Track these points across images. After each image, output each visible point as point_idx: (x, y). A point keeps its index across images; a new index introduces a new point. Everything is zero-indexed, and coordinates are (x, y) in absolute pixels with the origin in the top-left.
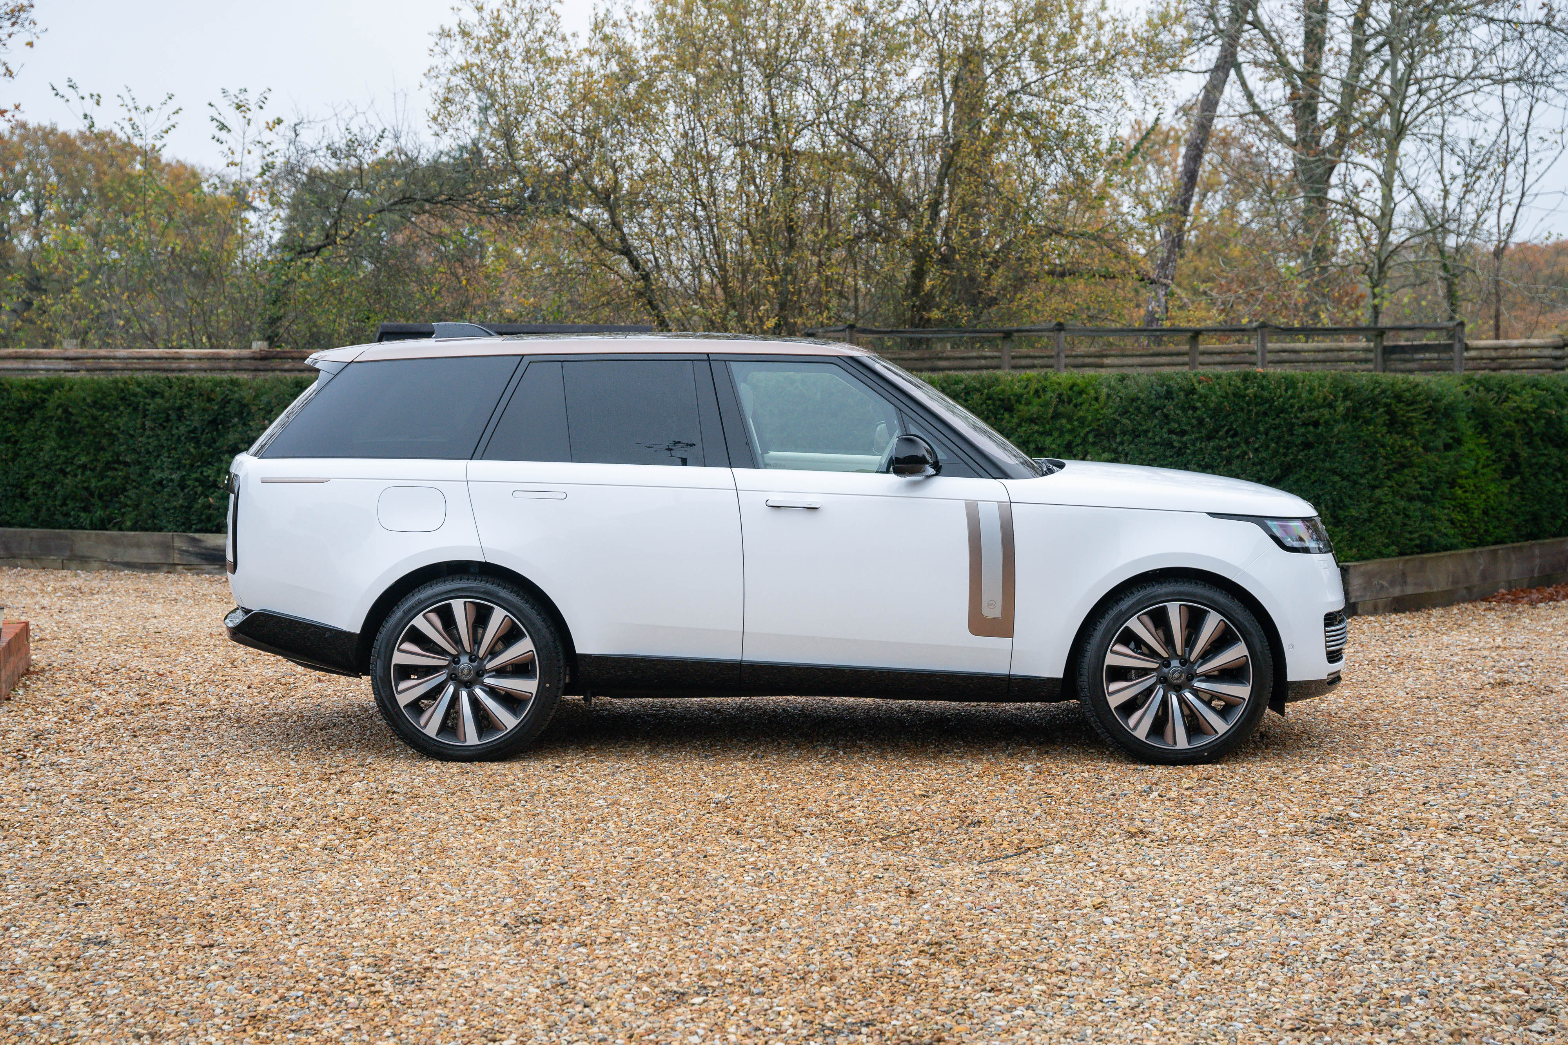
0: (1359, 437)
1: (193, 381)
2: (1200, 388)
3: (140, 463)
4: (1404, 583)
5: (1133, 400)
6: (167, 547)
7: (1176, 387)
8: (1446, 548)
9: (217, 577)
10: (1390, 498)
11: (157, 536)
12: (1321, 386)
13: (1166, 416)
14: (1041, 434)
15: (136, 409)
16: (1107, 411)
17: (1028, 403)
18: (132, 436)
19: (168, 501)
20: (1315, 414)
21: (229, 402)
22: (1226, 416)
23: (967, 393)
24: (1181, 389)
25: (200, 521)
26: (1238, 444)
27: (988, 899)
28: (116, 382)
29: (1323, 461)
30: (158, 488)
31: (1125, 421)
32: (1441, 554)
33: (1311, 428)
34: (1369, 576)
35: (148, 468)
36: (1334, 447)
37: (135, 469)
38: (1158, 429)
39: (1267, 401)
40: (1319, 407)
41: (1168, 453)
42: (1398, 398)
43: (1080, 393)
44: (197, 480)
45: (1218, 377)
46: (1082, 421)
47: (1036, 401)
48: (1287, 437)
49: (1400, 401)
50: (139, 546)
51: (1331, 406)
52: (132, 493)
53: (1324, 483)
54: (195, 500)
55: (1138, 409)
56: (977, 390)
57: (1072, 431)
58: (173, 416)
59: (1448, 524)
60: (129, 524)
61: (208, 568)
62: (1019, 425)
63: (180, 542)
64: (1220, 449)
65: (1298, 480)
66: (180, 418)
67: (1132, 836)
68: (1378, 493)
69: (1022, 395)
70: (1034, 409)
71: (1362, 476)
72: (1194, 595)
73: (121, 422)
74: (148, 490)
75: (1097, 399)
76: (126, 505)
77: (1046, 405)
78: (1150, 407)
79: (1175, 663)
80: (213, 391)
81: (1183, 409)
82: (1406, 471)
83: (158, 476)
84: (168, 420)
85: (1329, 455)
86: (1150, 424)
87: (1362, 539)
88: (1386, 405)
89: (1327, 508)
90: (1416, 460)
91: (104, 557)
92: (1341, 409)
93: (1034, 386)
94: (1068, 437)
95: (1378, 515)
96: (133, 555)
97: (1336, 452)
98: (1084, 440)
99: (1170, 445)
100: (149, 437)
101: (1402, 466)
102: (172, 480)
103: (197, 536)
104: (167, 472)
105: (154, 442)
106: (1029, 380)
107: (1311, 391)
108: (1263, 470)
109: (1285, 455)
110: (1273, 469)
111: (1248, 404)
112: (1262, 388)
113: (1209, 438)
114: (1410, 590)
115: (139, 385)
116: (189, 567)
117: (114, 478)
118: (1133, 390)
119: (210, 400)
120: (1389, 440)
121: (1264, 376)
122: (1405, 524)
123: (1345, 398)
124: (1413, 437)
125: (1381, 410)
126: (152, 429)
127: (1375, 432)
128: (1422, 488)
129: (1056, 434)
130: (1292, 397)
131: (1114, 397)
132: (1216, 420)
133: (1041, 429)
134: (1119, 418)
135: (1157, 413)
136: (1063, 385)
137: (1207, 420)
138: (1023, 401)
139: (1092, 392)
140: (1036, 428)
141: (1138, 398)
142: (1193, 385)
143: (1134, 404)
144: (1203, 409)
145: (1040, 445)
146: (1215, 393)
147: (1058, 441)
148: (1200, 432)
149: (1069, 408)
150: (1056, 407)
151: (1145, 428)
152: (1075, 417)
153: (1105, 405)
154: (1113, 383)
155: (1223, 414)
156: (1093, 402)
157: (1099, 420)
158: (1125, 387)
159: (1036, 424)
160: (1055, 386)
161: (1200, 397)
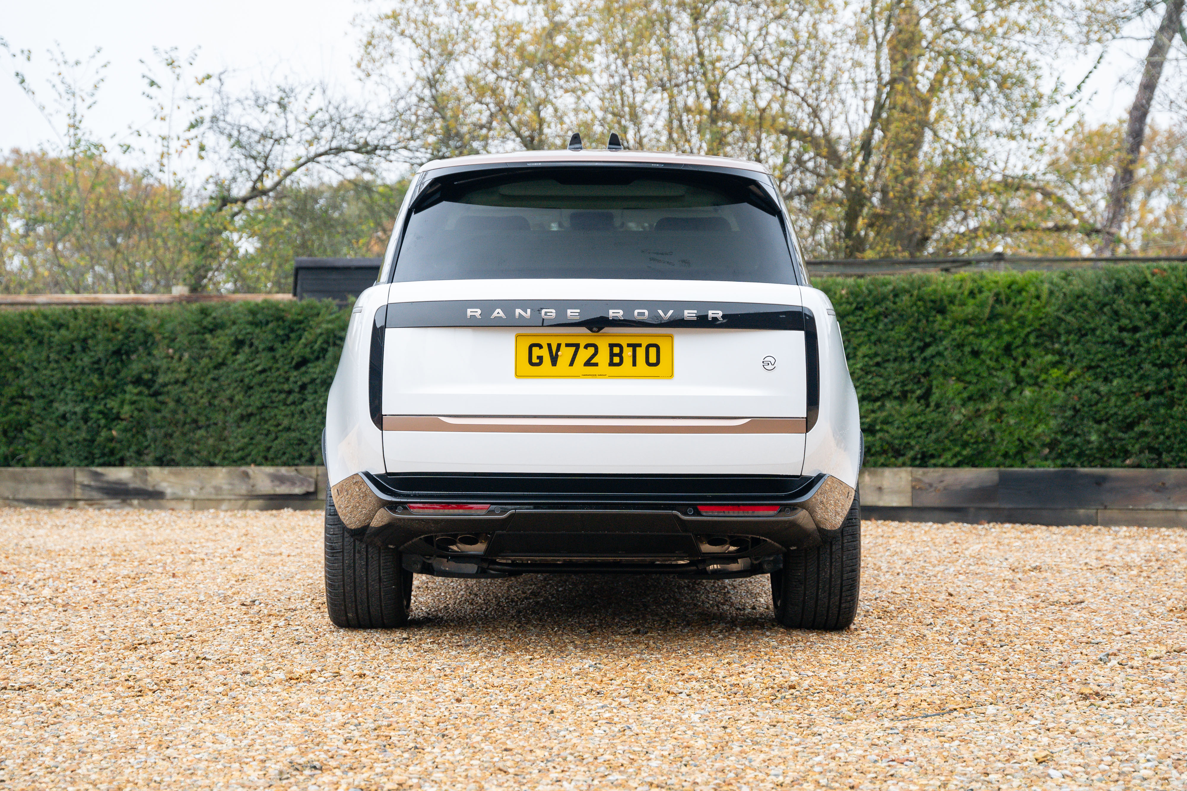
1: (98, 312)
2: (1154, 281)
3: (43, 397)
5: (1078, 297)
6: (69, 483)
7: (1126, 281)
9: (118, 511)
11: (58, 471)
13: (1116, 313)
14: (977, 336)
15: (41, 342)
16: (1050, 309)
17: (963, 304)
18: (36, 369)
19: (71, 435)
21: (134, 331)
23: (896, 296)
24: (1132, 282)
25: (103, 455)
27: (900, 752)
28: (22, 315)
30: (62, 422)
31: (1070, 319)
35: (52, 401)
37: (39, 403)
38: (1106, 327)
41: (1119, 352)
43: (1019, 292)
44: (100, 412)
45: (1174, 269)
46: (1022, 321)
47: (971, 302)
50: (41, 481)
52: (35, 428)
54: (98, 433)
55: (1084, 306)
56: (908, 292)
57: (1011, 331)
58: (78, 347)
60: (32, 459)
61: (109, 502)
62: (953, 327)
63: (82, 476)
64: (1178, 345)
66: (84, 349)
67: (1086, 697)
69: (955, 296)
70: (970, 308)
73: (25, 355)
74: (53, 424)
75: (1038, 297)
76: (29, 441)
77: (982, 305)
78: (1097, 303)
80: (117, 321)
81: (1136, 304)
83: (62, 409)
84: (72, 351)
86: (1097, 321)
91: (7, 494)
93: (969, 285)
94: (1007, 338)
96: (36, 491)
98: (1025, 342)
99: (1121, 343)
100: (53, 370)
102: (75, 413)
103: (99, 470)
104: (71, 405)
105: (58, 375)
106: (962, 280)
113: (1165, 334)
115: (45, 317)
116: (91, 502)
117: (18, 414)
118: (1077, 285)
119: (114, 330)
126: (57, 362)
129: (993, 336)
131: (1057, 294)
132: (1172, 315)
133: (977, 331)
134: (1063, 316)
135: (1106, 309)
136: (1000, 283)
137: (1163, 314)
138: (957, 302)
139: (1032, 289)
140: (971, 329)
141: (1084, 294)
142: (1145, 277)
143: (1080, 301)
144: (1158, 303)
145: (976, 348)
146: (1171, 285)
147: (996, 343)
148: (1155, 328)
149: (1007, 308)
150: (993, 307)
151: (1092, 325)
152: (1014, 317)
153: (1047, 303)
154: (1055, 280)
155: (1180, 307)
156: (1034, 301)
157: (1041, 319)
158: (1070, 283)
159: (971, 325)
160: (992, 285)
161: (1154, 289)
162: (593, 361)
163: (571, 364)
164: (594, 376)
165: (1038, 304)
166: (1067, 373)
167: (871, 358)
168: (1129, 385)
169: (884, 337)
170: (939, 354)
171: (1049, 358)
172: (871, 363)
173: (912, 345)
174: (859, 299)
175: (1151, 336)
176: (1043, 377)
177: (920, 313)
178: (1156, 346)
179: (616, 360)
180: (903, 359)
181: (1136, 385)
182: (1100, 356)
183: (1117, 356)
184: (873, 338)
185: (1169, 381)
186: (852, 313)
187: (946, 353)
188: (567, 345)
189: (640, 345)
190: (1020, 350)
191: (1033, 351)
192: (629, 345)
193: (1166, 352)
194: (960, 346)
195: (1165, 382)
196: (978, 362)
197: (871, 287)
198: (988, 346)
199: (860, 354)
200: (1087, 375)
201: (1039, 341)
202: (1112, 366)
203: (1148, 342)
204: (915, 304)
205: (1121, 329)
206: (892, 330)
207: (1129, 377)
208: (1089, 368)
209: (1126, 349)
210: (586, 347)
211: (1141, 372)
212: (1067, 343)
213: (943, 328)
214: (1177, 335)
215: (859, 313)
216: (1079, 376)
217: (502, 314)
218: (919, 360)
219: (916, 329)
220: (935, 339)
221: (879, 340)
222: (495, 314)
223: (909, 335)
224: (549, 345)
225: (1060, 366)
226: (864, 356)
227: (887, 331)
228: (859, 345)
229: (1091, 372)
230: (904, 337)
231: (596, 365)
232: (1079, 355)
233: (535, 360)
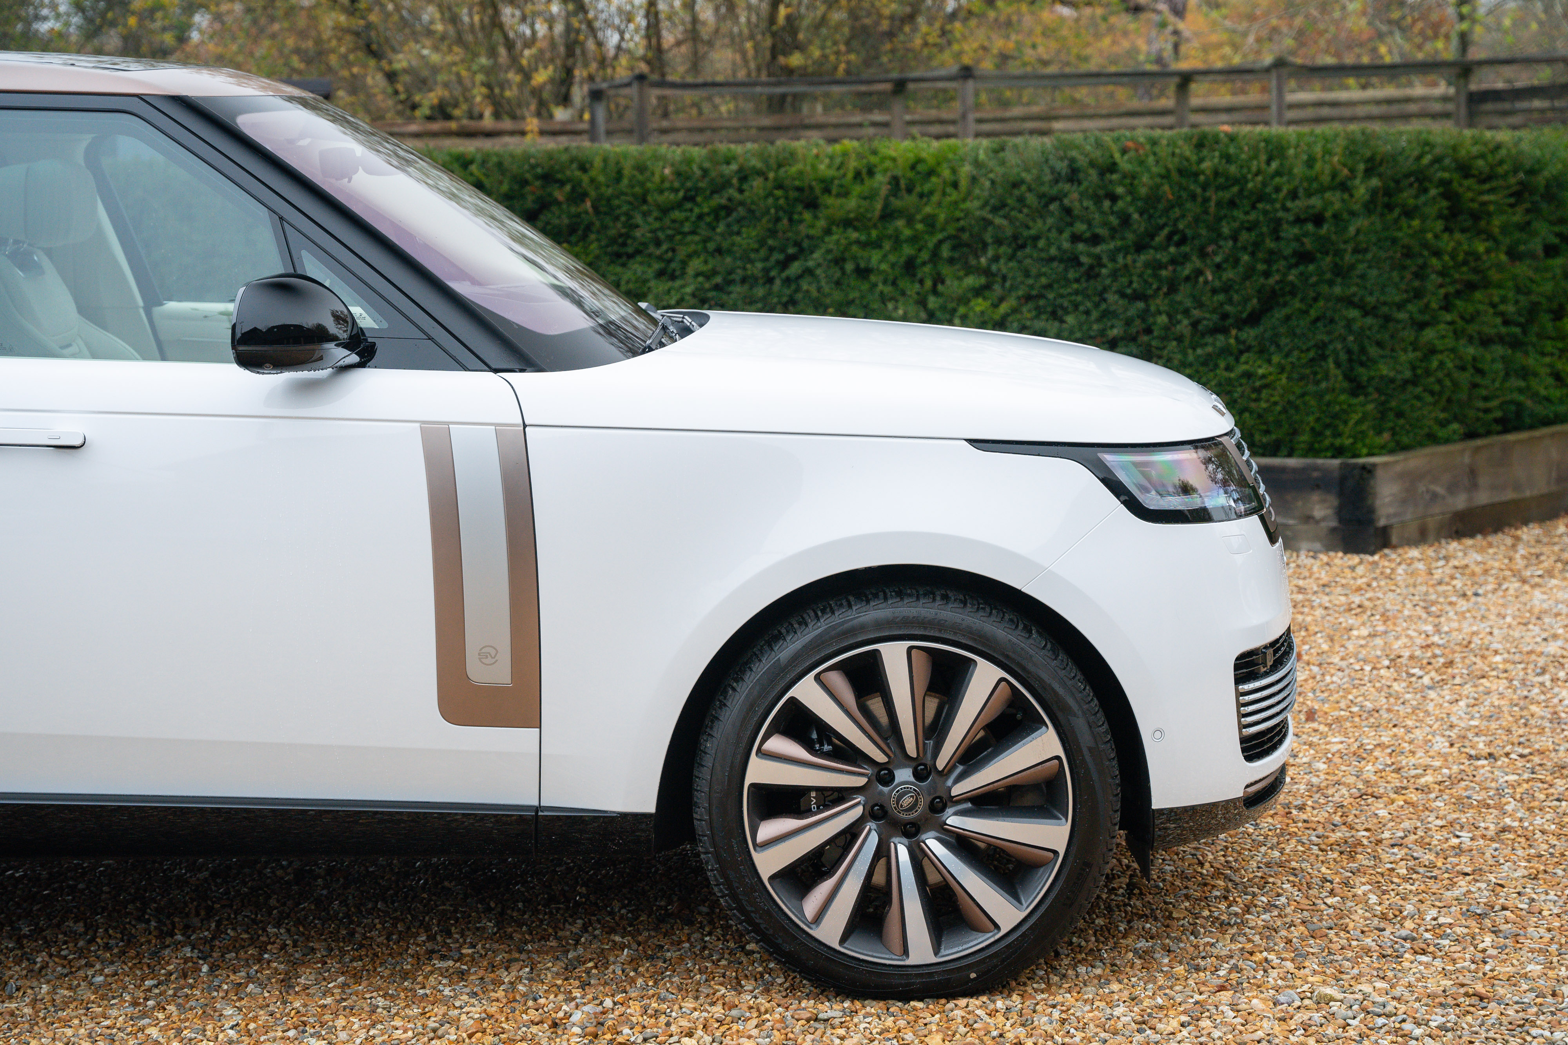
0: (1394, 241)
2: (1123, 162)
4: (1474, 486)
5: (1015, 185)
7: (1082, 161)
8: (1547, 422)
10: (1450, 342)
12: (1327, 152)
13: (1068, 211)
14: (864, 245)
16: (972, 205)
17: (845, 194)
20: (1316, 202)
22: (1167, 210)
23: (744, 179)
24: (1092, 164)
26: (1186, 257)
29: (1331, 283)
31: (998, 221)
32: (1537, 433)
33: (1310, 227)
34: (1411, 479)
36: (1348, 258)
38: (1053, 234)
39: (1236, 181)
40: (1322, 190)
41: (1071, 275)
42: (1464, 169)
43: (928, 174)
45: (1154, 142)
46: (930, 222)
47: (857, 189)
48: (1270, 244)
49: (1467, 176)
51: (1344, 187)
53: (1332, 321)
55: (1021, 200)
56: (760, 173)
57: (914, 239)
59: (1551, 381)
64: (1157, 266)
65: (1288, 318)
68: (1429, 334)
69: (833, 179)
70: (852, 203)
71: (1400, 306)
72: (940, 625)
75: (955, 185)
77: (870, 197)
78: (1041, 196)
79: (904, 775)
81: (1097, 199)
82: (1478, 295)
85: (1341, 272)
86: (1038, 226)
87: (1400, 415)
88: (1444, 183)
89: (1338, 365)
90: (1494, 275)
92: (1361, 191)
93: (853, 164)
94: (908, 250)
95: (1428, 373)
97: (1352, 267)
98: (935, 254)
99: (1074, 260)
101: (1471, 287)
106: (845, 154)
107: (1310, 162)
108: (1230, 301)
109: (1267, 274)
110: (1246, 300)
111: (1204, 188)
112: (1228, 158)
113: (1140, 247)
114: (1483, 498)
120: (1447, 243)
121: (1232, 138)
122: (1475, 386)
123: (1369, 172)
124: (1490, 237)
125: (1433, 192)
127: (1423, 231)
128: (1506, 323)
129: (887, 245)
130: (1278, 173)
131: (982, 180)
132: (1151, 217)
133: (863, 238)
134: (990, 216)
135: (1053, 207)
136: (900, 161)
137: (1136, 216)
138: (834, 191)
139: (946, 173)
140: (854, 235)
141: (1022, 182)
142: (1112, 157)
143: (1016, 192)
144: (1129, 198)
145: (863, 265)
146: (1148, 170)
147: (892, 258)
148: (1123, 239)
149: (910, 201)
150: (886, 199)
151: (1033, 232)
152: (919, 217)
153: (968, 195)
154: (982, 156)
155: (1161, 206)
156: (949, 190)
157: (958, 220)
158: (1003, 163)
159: (856, 229)
160: (888, 164)
161: (1125, 176)
165: (954, 196)
166: (995, 306)
167: (708, 278)
168: (1085, 327)
169: (725, 245)
170: (809, 272)
171: (971, 281)
172: (707, 286)
173: (766, 259)
174: (689, 184)
175: (1118, 250)
176: (962, 310)
177: (778, 208)
178: (1126, 266)
180: (756, 279)
181: (1095, 327)
182: (1044, 280)
183: (1068, 281)
184: (711, 246)
185: (1144, 320)
186: (679, 205)
187: (818, 272)
190: (927, 269)
191: (946, 270)
193: (1140, 276)
194: (839, 261)
195: (1138, 322)
196: (865, 287)
197: (707, 165)
198: (881, 261)
199: (690, 271)
200: (1025, 309)
201: (956, 255)
202: (1062, 296)
203: (1113, 260)
204: (770, 194)
205: (1076, 238)
206: (738, 233)
207: (1087, 313)
208: (1028, 298)
209: (1083, 269)
211: (1103, 306)
212: (996, 259)
213: (812, 232)
214: (1156, 249)
215: (689, 205)
216: (1015, 311)
218: (778, 282)
219: (773, 233)
220: (802, 252)
221: (719, 251)
223: (762, 242)
225: (987, 293)
226: (697, 275)
227: (731, 234)
228: (690, 256)
229: (1030, 305)
230: (756, 246)
232: (1014, 278)
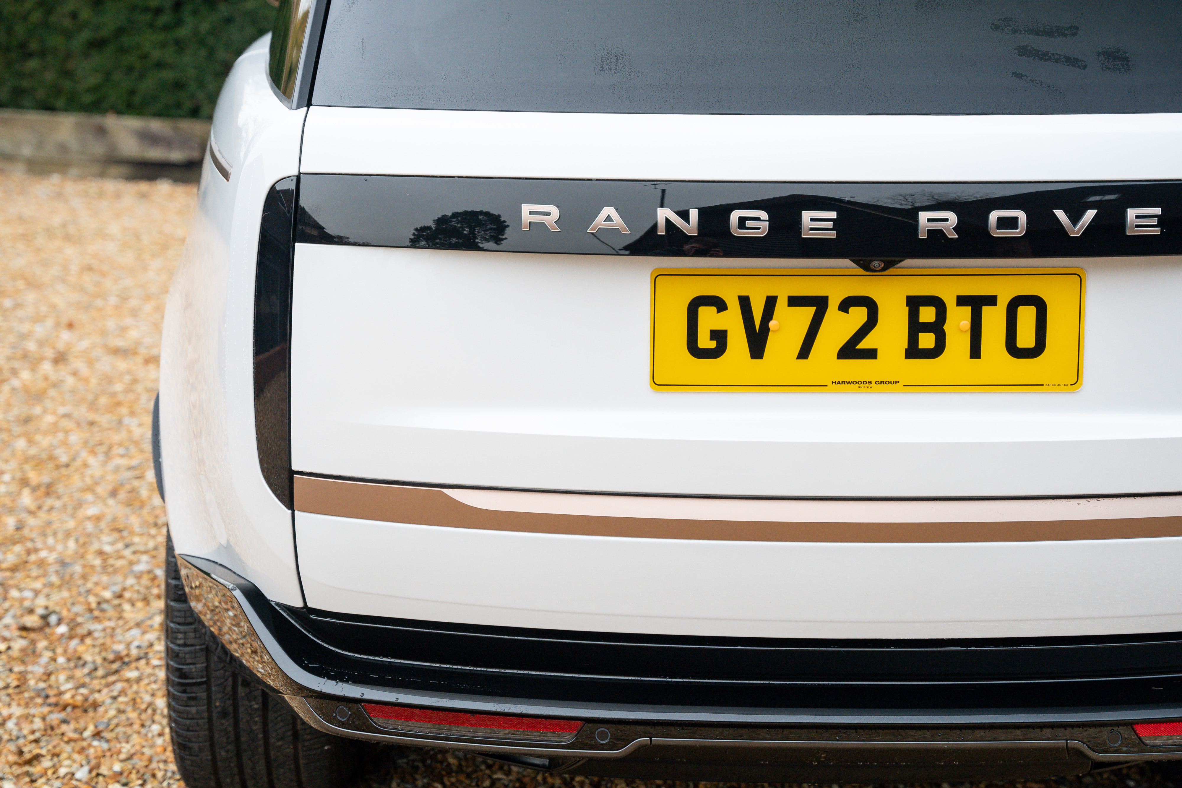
162: (864, 344)
163: (804, 353)
164: (864, 384)
179: (927, 341)
188: (794, 301)
189: (992, 301)
192: (962, 301)
210: (845, 306)
217: (617, 220)
222: (600, 220)
224: (745, 302)
231: (871, 354)
233: (705, 342)
